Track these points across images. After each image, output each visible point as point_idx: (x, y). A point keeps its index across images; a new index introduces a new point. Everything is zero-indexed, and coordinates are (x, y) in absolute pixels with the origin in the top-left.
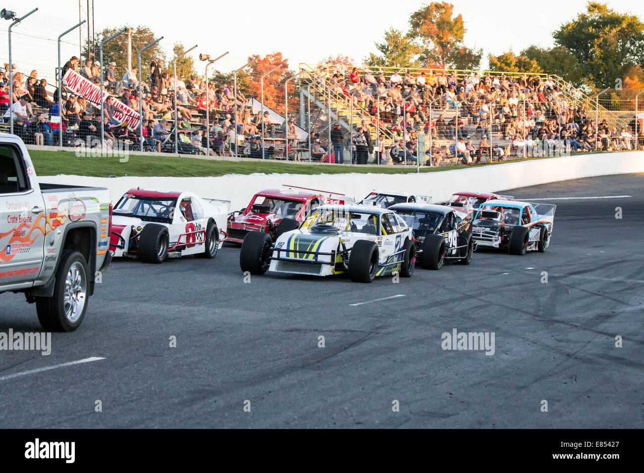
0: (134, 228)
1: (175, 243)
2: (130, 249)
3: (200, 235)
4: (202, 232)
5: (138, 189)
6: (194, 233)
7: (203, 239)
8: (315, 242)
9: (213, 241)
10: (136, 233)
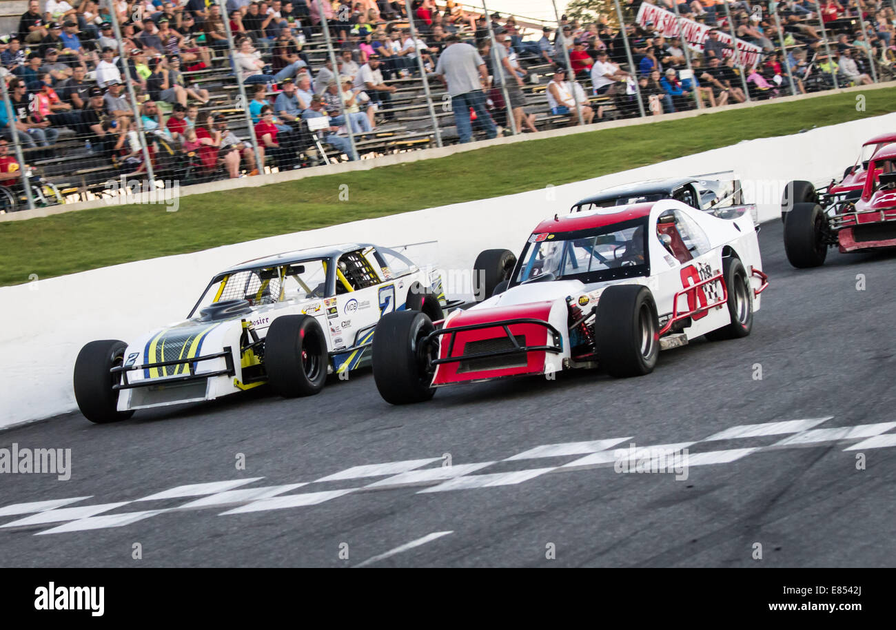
0: (572, 303)
1: (667, 315)
2: (575, 351)
3: (713, 286)
4: (716, 280)
5: (556, 219)
6: (701, 287)
7: (721, 294)
8: (192, 339)
9: (742, 296)
10: (579, 311)
